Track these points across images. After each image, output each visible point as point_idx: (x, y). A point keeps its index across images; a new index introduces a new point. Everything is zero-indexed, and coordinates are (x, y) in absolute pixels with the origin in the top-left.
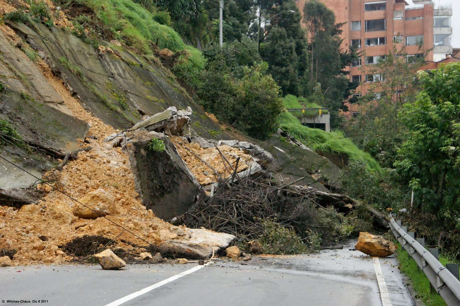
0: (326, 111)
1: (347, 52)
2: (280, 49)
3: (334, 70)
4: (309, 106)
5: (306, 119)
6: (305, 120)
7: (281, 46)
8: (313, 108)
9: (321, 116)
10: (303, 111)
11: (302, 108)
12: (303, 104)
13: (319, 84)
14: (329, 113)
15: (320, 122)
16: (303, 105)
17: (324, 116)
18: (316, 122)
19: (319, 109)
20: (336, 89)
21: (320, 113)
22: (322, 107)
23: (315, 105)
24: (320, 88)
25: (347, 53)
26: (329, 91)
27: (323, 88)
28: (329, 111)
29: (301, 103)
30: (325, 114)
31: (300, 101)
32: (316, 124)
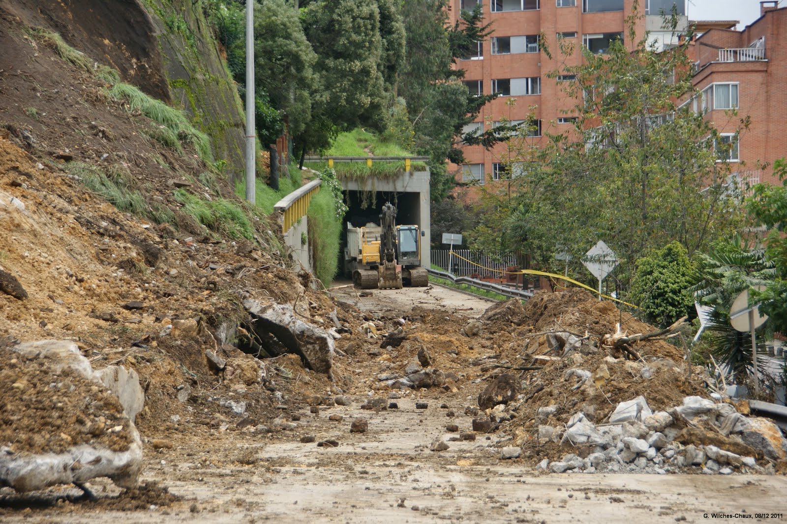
0: (421, 163)
1: (457, 26)
2: (348, 18)
3: (435, 69)
4: (380, 151)
5: (376, 180)
6: (373, 184)
7: (348, 11)
8: (390, 156)
9: (411, 174)
10: (370, 163)
11: (366, 156)
12: (366, 147)
13: (402, 101)
14: (428, 168)
15: (409, 190)
16: (367, 150)
17: (417, 174)
18: (400, 189)
19: (404, 159)
20: (439, 113)
21: (408, 169)
22: (411, 155)
23: (394, 150)
24: (406, 111)
25: (459, 29)
26: (426, 116)
27: (412, 110)
28: (426, 163)
29: (363, 144)
30: (419, 170)
31: (360, 140)
32: (399, 193)
